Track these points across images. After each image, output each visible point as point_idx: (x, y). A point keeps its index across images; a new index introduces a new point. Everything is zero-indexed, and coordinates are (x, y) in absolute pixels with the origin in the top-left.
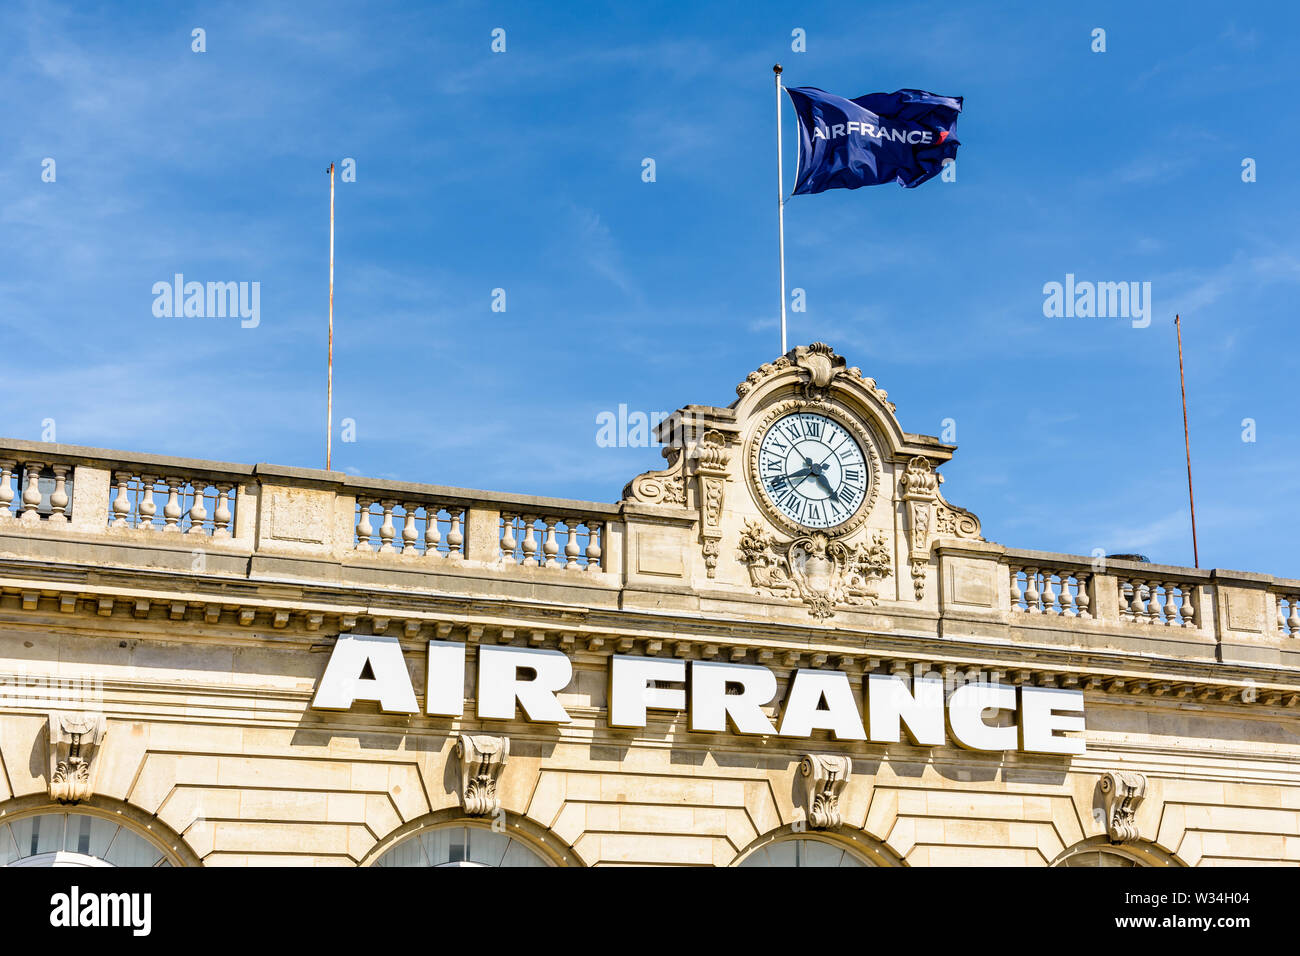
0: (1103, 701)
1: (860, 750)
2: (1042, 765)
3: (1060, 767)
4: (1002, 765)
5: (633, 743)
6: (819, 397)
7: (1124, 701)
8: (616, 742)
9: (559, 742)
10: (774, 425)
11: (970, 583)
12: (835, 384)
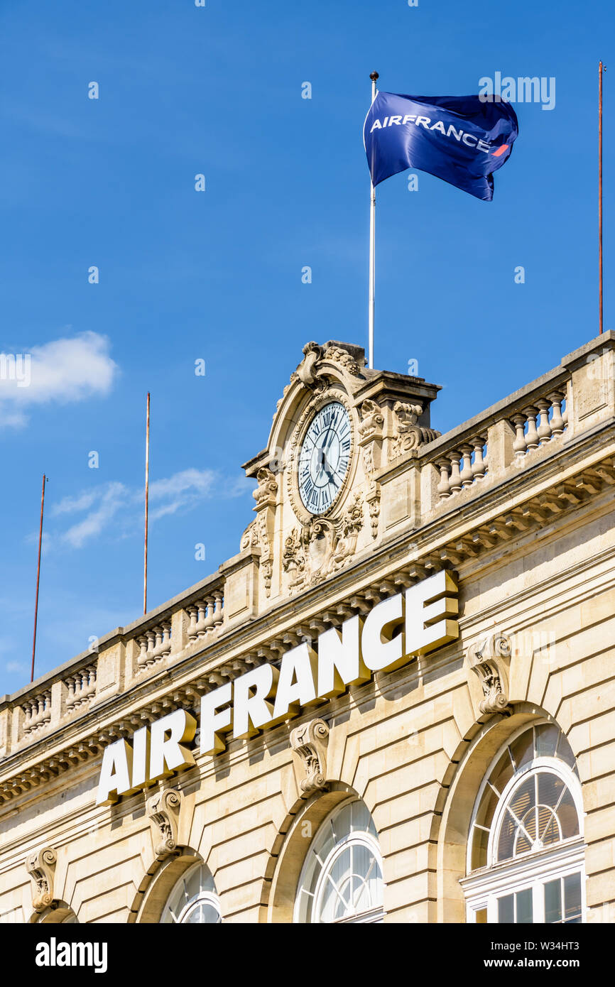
0: (479, 568)
1: (336, 707)
2: (445, 660)
3: (456, 656)
4: (420, 673)
5: (231, 763)
6: (317, 391)
7: (494, 558)
8: (224, 766)
9: (202, 779)
10: (306, 433)
11: (395, 503)
12: (320, 372)
